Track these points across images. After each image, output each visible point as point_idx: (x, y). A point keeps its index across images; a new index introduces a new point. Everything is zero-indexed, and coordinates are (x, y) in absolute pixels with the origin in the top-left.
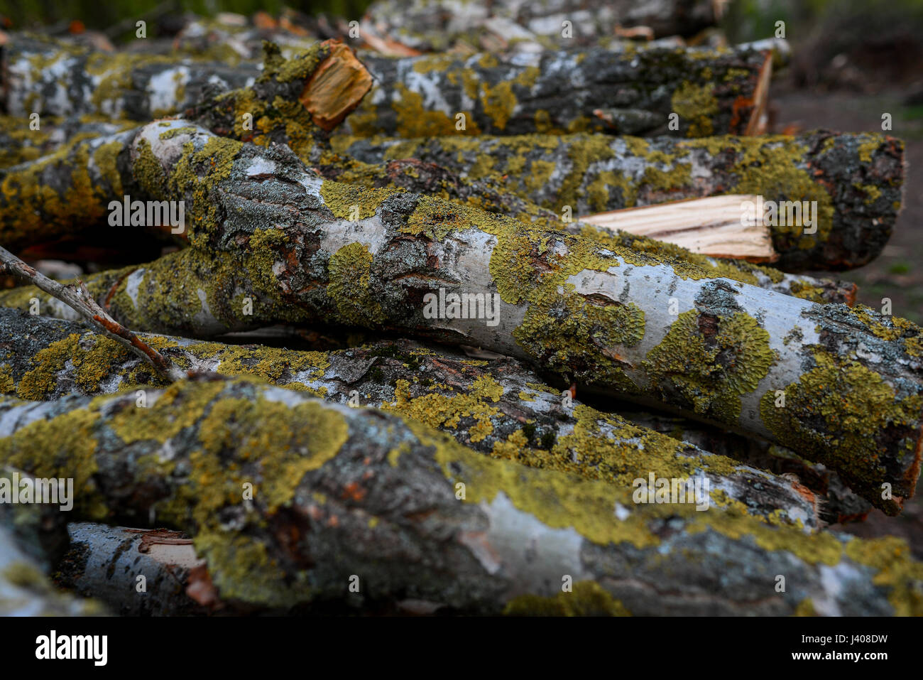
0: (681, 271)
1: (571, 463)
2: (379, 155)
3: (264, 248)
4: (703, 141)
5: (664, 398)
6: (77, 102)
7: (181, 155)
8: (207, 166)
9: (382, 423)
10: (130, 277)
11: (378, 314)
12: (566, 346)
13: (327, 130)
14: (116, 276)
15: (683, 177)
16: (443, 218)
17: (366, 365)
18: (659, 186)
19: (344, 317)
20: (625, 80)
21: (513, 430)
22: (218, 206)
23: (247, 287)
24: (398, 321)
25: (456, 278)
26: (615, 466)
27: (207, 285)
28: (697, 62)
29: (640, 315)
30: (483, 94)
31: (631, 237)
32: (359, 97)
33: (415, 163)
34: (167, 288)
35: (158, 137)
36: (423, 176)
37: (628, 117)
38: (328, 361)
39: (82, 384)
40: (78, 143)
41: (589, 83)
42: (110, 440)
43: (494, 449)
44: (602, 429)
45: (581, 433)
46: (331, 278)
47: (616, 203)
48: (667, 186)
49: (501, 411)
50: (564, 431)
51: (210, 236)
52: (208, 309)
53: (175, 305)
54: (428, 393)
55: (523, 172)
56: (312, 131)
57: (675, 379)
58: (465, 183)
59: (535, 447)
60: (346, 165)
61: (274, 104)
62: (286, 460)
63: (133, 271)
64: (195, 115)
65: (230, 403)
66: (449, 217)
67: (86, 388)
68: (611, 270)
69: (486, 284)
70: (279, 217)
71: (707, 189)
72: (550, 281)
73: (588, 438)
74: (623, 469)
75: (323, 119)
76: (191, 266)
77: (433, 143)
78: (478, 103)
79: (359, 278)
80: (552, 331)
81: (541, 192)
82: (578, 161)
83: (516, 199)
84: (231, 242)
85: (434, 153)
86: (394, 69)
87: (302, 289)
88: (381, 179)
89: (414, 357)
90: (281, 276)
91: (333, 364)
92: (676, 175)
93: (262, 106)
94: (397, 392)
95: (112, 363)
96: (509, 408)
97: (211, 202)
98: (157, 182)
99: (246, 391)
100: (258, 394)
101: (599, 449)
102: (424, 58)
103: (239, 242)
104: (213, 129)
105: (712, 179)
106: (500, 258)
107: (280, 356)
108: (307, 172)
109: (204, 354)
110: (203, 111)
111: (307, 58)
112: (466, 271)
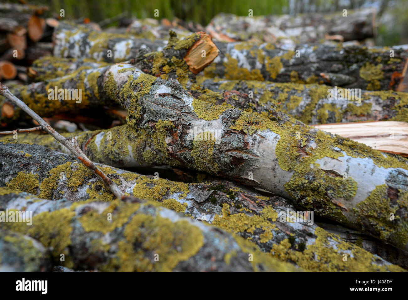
0: (378, 163)
1: (314, 261)
2: (217, 87)
3: (162, 130)
4: (378, 93)
5: (363, 229)
6: (83, 53)
7: (127, 81)
8: (139, 87)
9: (222, 236)
10: (98, 136)
11: (215, 168)
12: (312, 195)
13: (195, 74)
14: (91, 134)
15: (367, 109)
16: (253, 123)
17: (208, 194)
18: (354, 113)
19: (198, 167)
20: (336, 60)
21: (283, 238)
22: (142, 107)
23: (152, 147)
24: (225, 172)
25: (257, 154)
26: (338, 265)
27: (132, 144)
28: (373, 53)
29: (354, 184)
30: (266, 62)
31: (342, 139)
32: (211, 60)
33: (237, 93)
34: (114, 143)
35: (117, 71)
36: (240, 100)
37: (337, 77)
38: (188, 189)
39: (70, 188)
40: (81, 71)
41: (318, 60)
42: (79, 229)
43: (273, 248)
44: (330, 243)
45: (319, 245)
46: (194, 147)
47: (331, 120)
48: (359, 113)
49: (277, 227)
50: (310, 242)
51: (137, 120)
52: (132, 155)
53: (117, 151)
54: (239, 212)
55: (286, 101)
56: (188, 74)
57: (371, 220)
58: (261, 105)
59: (294, 249)
60: (203, 91)
61: (172, 60)
62: (169, 253)
63: (99, 132)
64: (135, 62)
65: (142, 217)
66: (256, 123)
67: (71, 189)
68: (339, 158)
69: (273, 159)
70: (171, 115)
71: (380, 117)
72: (307, 161)
73: (323, 247)
74: (343, 268)
75: (194, 69)
76: (126, 134)
77: (243, 83)
78: (264, 66)
79: (208, 149)
80: (306, 187)
81: (294, 111)
82: (314, 98)
83: (284, 115)
84: (147, 125)
85: (243, 88)
86: (226, 47)
87: (179, 151)
88: (220, 100)
89: (232, 192)
90: (169, 144)
91: (191, 191)
92: (363, 108)
93: (166, 60)
94: (223, 210)
95: (84, 179)
96: (281, 225)
97: (139, 104)
98: (115, 92)
99: (151, 210)
100: (157, 213)
101: (329, 255)
102: (240, 43)
103: (150, 125)
104: (142, 70)
105: (382, 112)
106: (281, 146)
107: (166, 184)
108: (186, 94)
109: (129, 179)
110: (138, 61)
111: (189, 40)
112: (263, 151)
